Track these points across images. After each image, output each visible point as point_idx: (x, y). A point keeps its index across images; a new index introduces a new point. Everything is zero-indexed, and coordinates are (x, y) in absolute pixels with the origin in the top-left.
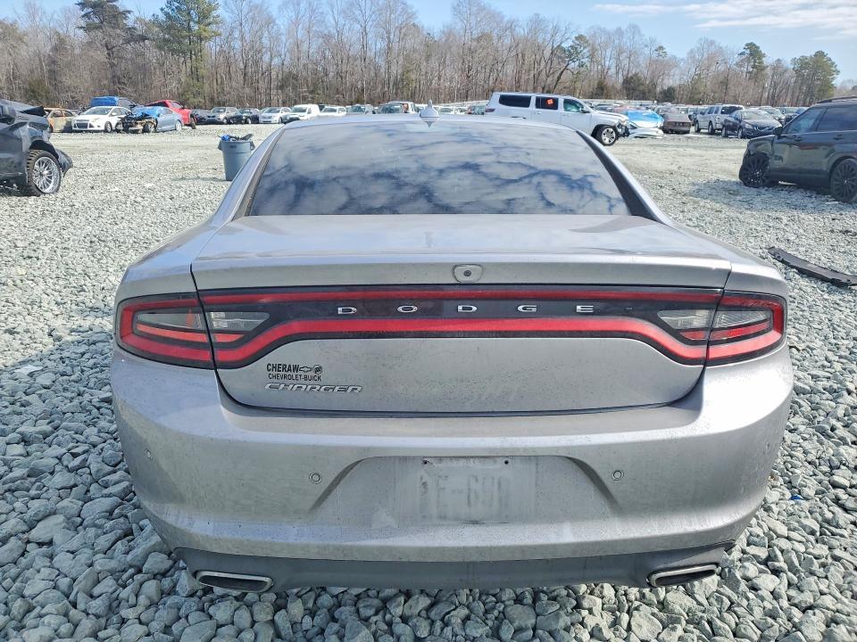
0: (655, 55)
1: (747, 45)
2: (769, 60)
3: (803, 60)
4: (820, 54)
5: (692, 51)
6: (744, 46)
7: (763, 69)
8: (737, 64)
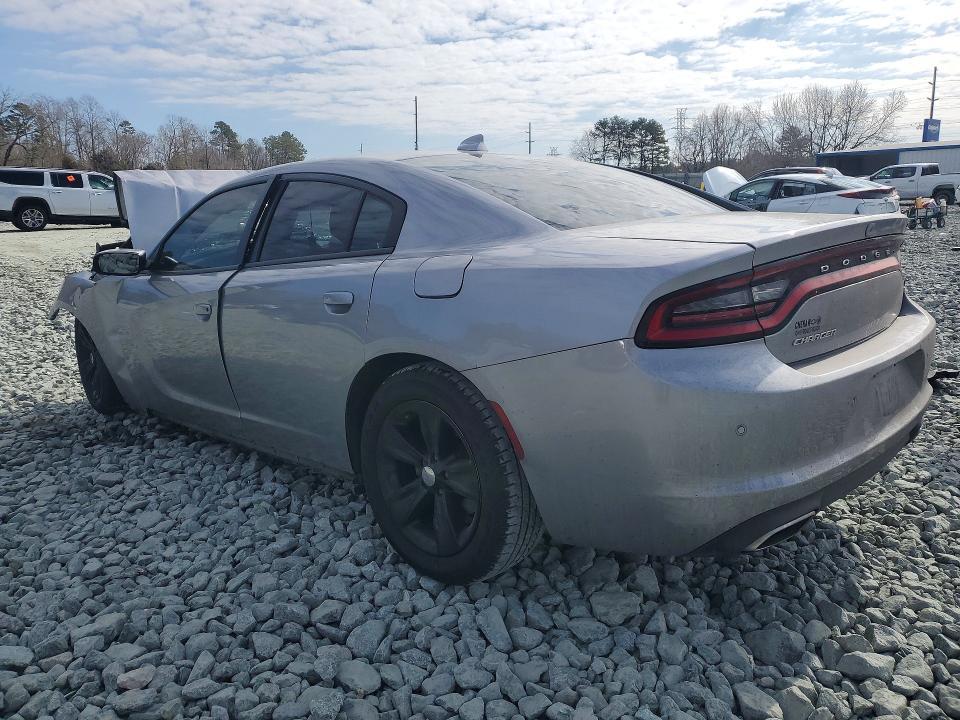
0: (120, 131)
1: (217, 123)
2: (242, 139)
3: (273, 139)
4: (286, 135)
5: (161, 128)
6: (214, 125)
7: (239, 147)
8: (211, 142)
